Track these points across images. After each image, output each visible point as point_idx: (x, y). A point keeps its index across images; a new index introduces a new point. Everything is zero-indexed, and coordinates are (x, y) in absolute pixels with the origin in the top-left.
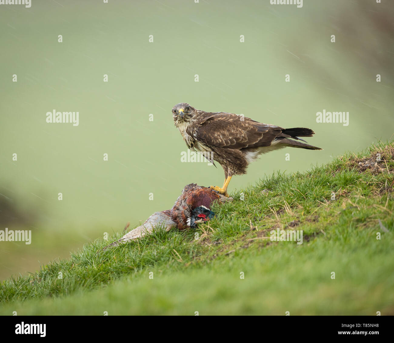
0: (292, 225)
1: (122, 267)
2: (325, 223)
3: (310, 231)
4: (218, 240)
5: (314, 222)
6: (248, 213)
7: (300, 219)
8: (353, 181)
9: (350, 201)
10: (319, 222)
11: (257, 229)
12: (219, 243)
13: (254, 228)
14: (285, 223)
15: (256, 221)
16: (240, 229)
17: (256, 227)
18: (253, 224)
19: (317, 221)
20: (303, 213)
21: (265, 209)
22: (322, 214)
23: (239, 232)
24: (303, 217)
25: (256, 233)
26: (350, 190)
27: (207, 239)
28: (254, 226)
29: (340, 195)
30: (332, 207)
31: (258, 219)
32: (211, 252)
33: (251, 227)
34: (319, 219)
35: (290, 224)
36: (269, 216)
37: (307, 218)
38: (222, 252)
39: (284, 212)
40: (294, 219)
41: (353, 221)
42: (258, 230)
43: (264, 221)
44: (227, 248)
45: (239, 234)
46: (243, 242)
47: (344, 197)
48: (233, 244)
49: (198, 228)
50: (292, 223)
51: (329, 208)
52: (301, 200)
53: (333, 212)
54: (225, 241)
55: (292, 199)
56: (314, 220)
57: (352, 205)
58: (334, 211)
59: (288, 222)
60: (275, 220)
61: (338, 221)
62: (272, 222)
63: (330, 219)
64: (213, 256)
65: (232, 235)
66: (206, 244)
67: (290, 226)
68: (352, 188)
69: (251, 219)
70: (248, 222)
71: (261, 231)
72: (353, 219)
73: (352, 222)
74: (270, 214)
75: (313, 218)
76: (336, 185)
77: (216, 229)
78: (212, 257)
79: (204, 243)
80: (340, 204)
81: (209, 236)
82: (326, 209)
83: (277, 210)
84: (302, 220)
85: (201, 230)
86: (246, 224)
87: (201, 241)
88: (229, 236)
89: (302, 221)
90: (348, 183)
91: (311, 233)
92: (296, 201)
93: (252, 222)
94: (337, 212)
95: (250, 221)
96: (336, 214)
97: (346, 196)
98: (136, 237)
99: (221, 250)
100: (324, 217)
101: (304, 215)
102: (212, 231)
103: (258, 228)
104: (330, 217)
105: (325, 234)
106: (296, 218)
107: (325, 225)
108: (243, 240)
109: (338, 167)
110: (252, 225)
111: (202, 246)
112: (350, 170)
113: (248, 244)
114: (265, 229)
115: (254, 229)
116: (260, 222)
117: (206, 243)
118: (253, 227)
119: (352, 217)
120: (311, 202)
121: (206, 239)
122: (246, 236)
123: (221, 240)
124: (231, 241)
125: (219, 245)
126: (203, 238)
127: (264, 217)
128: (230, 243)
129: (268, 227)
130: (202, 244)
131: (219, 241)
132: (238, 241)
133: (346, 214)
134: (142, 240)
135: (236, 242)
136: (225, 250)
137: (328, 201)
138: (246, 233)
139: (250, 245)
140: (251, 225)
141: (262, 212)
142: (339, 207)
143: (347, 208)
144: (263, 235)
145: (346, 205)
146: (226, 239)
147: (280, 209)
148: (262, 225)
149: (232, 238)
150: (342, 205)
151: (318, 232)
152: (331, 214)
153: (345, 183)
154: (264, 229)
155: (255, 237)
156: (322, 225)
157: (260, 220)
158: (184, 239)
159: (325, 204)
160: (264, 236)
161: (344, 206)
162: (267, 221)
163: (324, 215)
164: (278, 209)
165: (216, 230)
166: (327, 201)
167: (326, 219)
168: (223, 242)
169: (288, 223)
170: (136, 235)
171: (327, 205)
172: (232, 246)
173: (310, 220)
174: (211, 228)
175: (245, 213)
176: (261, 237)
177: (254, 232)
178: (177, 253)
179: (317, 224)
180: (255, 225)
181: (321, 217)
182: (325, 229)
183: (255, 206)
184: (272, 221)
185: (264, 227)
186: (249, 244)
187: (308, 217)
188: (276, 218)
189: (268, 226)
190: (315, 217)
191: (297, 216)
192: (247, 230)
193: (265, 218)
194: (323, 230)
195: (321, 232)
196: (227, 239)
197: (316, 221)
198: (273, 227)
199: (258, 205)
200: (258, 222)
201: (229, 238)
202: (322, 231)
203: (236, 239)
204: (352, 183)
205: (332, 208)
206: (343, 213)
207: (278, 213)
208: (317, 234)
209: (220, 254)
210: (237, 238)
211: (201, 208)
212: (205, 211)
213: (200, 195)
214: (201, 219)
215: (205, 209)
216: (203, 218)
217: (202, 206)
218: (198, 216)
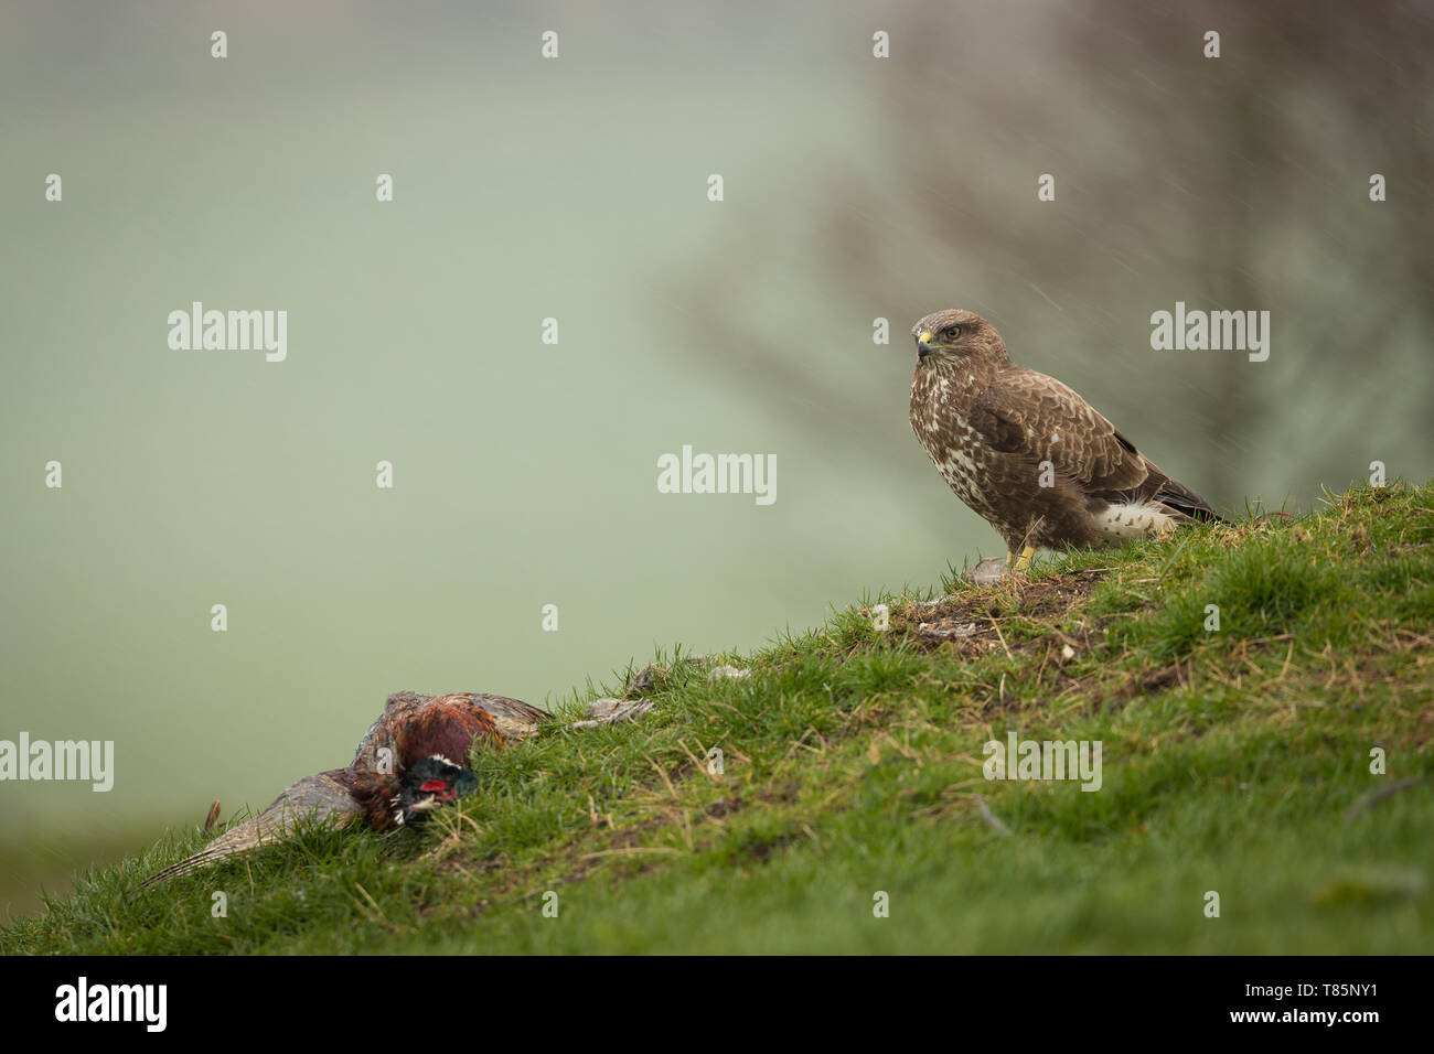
0: (718, 812)
1: (203, 937)
2: (818, 806)
3: (770, 829)
4: (491, 858)
5: (783, 804)
6: (581, 775)
7: (743, 794)
8: (903, 677)
9: (892, 742)
10: (799, 801)
11: (611, 825)
12: (497, 867)
13: (601, 820)
14: (697, 807)
15: (607, 798)
16: (560, 825)
17: (609, 817)
18: (599, 808)
19: (795, 801)
20: (748, 776)
21: (636, 763)
22: (808, 779)
23: (556, 832)
24: (751, 787)
25: (608, 835)
26: (893, 707)
27: (459, 852)
28: (602, 815)
29: (860, 722)
30: (839, 756)
31: (614, 794)
32: (472, 892)
33: (594, 817)
34: (800, 794)
35: (710, 809)
36: (649, 787)
37: (763, 791)
38: (503, 892)
39: (691, 773)
40: (722, 793)
41: (902, 799)
42: (615, 826)
43: (632, 800)
44: (521, 881)
45: (555, 839)
46: (569, 863)
47: (876, 727)
48: (538, 870)
49: (432, 820)
50: (716, 806)
51: (828, 761)
52: (744, 737)
53: (843, 773)
54: (513, 860)
55: (718, 733)
56: (784, 798)
57: (898, 752)
58: (845, 769)
59: (703, 802)
60: (666, 796)
61: (856, 799)
62: (657, 803)
63: (833, 793)
64: (479, 904)
65: (536, 842)
66: (457, 870)
67: (709, 814)
68: (899, 699)
69: (593, 795)
70: (584, 803)
71: (624, 830)
72: (901, 793)
73: (897, 803)
74: (651, 778)
75: (780, 790)
76: (851, 692)
77: (487, 824)
78: (476, 909)
79: (451, 866)
80: (862, 749)
81: (463, 845)
82: (820, 763)
83: (672, 766)
84: (746, 796)
85: (441, 827)
86: (580, 810)
87: (442, 861)
88: (525, 845)
89: (749, 799)
90: (886, 684)
91: (774, 837)
92: (727, 738)
93: (595, 802)
94: (853, 772)
95: (591, 798)
96: (850, 779)
97: (881, 725)
98: (244, 848)
99: (503, 887)
100: (814, 789)
101: (754, 780)
102: (474, 830)
103: (613, 820)
104: (834, 787)
105: (815, 837)
106: (728, 789)
107: (817, 813)
108: (569, 857)
109: (856, 636)
110: (596, 811)
111: (444, 874)
112: (893, 646)
113: (583, 870)
114: (636, 822)
115: (603, 824)
116: (619, 802)
117: (457, 865)
118: (599, 817)
119: (899, 788)
120: (774, 743)
121: (456, 853)
122: (576, 846)
123: (503, 858)
124: (531, 860)
125: (495, 871)
126: (448, 850)
127: (632, 787)
128: (528, 864)
129: (645, 818)
130: (445, 868)
131: (497, 862)
132: (552, 860)
133: (882, 780)
134: (261, 857)
135: (548, 862)
136: (513, 888)
137: (826, 740)
138: (576, 835)
139: (590, 872)
140: (592, 810)
141: (627, 772)
142: (861, 758)
143: (886, 762)
144: (627, 843)
145: (881, 752)
146: (515, 852)
147: (683, 762)
148: (627, 813)
149: (534, 850)
150: (868, 753)
151: (794, 831)
152: (835, 780)
153: (877, 686)
154: (631, 825)
155: (604, 848)
156: (806, 812)
157: (620, 798)
158: (389, 855)
159: (816, 750)
160: (632, 845)
161: (874, 756)
162: (640, 800)
163: (815, 780)
164: (674, 764)
165: (486, 827)
166: (822, 739)
167: (819, 793)
168: (509, 862)
169: (706, 805)
170: (244, 842)
171: (823, 752)
172: (537, 874)
173: (771, 796)
174: (471, 821)
175: (568, 778)
176: (624, 847)
177: (602, 833)
178: (368, 897)
179: (792, 809)
180: (604, 811)
181: (805, 788)
182: (818, 825)
183: (604, 753)
184: (655, 799)
185: (633, 818)
186: (588, 867)
187: (764, 787)
188: (667, 788)
189: (644, 814)
190: (788, 787)
191: (732, 784)
192: (583, 825)
193: (634, 790)
194: (812, 828)
195: (803, 833)
196: (520, 852)
197: (790, 800)
198: (659, 818)
199: (615, 753)
200: (613, 802)
201: (528, 850)
202: (807, 829)
203: (547, 855)
204: (899, 686)
205: (839, 760)
206: (872, 773)
207: (674, 775)
208: (793, 837)
209: (499, 898)
210: (552, 850)
211: (433, 762)
212: (446, 770)
213: (430, 724)
214: (433, 796)
215: (445, 765)
216: (437, 793)
217: (437, 757)
218: (422, 788)
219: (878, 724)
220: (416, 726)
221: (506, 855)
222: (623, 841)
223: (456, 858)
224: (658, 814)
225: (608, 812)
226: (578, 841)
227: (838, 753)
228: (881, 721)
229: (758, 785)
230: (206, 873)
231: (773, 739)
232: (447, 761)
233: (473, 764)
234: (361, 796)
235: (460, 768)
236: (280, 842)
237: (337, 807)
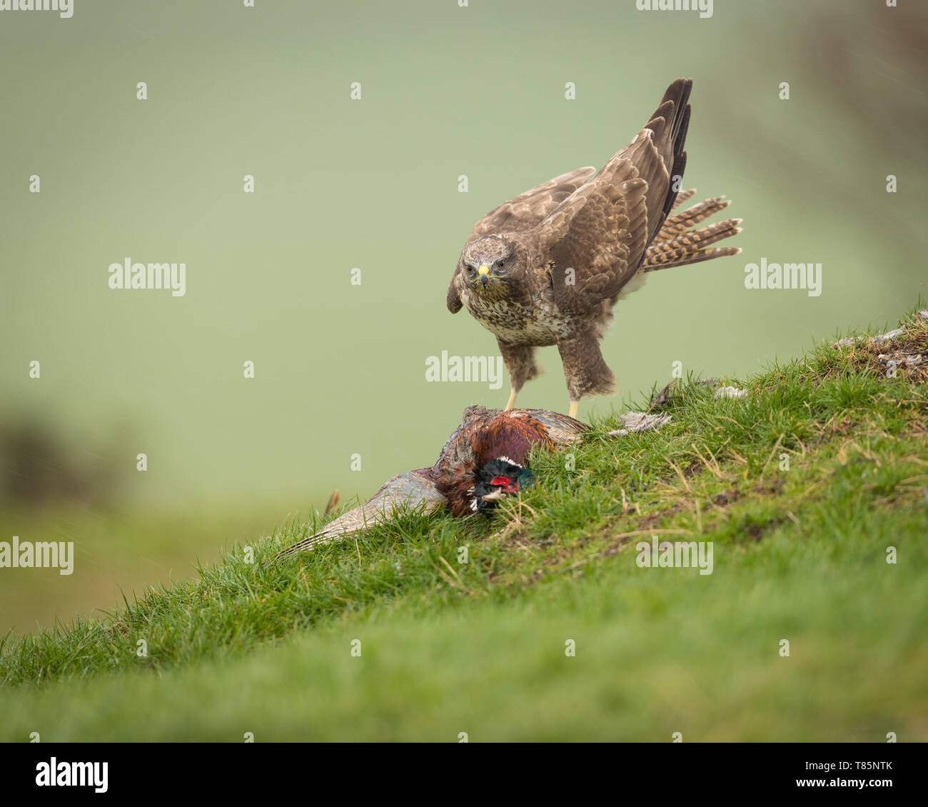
0: (722, 501)
1: (320, 599)
2: (799, 497)
3: (762, 514)
4: (546, 537)
5: (772, 495)
6: (616, 473)
7: (740, 488)
8: (865, 397)
9: (857, 447)
10: (784, 493)
11: (639, 511)
12: (550, 544)
13: (630, 508)
14: (705, 497)
15: (635, 490)
16: (599, 512)
17: (637, 506)
18: (629, 499)
19: (781, 493)
20: (745, 473)
21: (658, 463)
22: (792, 476)
23: (595, 517)
24: (747, 482)
25: (636, 519)
26: (857, 420)
27: (520, 532)
28: (631, 504)
29: (832, 431)
30: (815, 458)
31: (641, 487)
32: (530, 563)
33: (625, 505)
34: (785, 487)
35: (716, 500)
36: (668, 481)
37: (756, 485)
38: (555, 564)
39: (701, 471)
40: (725, 487)
41: (865, 491)
42: (642, 513)
43: (655, 492)
44: (568, 555)
45: (595, 522)
46: (605, 541)
47: (844, 435)
48: (582, 546)
49: (499, 508)
50: (720, 497)
51: (808, 462)
52: (741, 443)
53: (818, 471)
54: (562, 538)
55: (721, 440)
56: (773, 491)
57: (862, 455)
58: (821, 469)
59: (710, 494)
60: (681, 489)
61: (829, 491)
62: (674, 494)
63: (811, 487)
64: (536, 573)
65: (580, 525)
66: (518, 546)
67: (715, 503)
68: (862, 414)
69: (625, 488)
70: (618, 495)
71: (648, 516)
72: (863, 487)
73: (861, 495)
74: (670, 475)
75: (770, 485)
76: (825, 408)
77: (542, 511)
78: (533, 577)
79: (514, 543)
80: (833, 452)
81: (524, 527)
82: (800, 464)
83: (686, 466)
84: (743, 489)
85: (507, 513)
86: (614, 500)
87: (507, 539)
88: (572, 527)
89: (745, 492)
90: (851, 403)
91: (765, 521)
92: (729, 444)
93: (626, 494)
94: (826, 471)
95: (623, 491)
96: (824, 476)
97: (848, 434)
98: (354, 529)
99: (554, 560)
100: (796, 484)
101: (749, 477)
102: (531, 515)
103: (640, 508)
104: (811, 483)
105: (797, 521)
106: (730, 484)
107: (799, 503)
108: (606, 537)
109: (828, 366)
110: (627, 501)
111: (509, 549)
112: (858, 372)
113: (616, 547)
114: (658, 509)
115: (632, 511)
116: (645, 494)
117: (518, 543)
118: (629, 505)
119: (862, 483)
120: (765, 447)
121: (518, 533)
122: (612, 528)
123: (554, 537)
124: (576, 539)
125: (548, 547)
126: (512, 531)
127: (655, 482)
128: (574, 543)
129: (665, 506)
130: (509, 545)
131: (550, 540)
132: (593, 538)
133: (848, 476)
134: (367, 536)
135: (589, 540)
136: (562, 560)
137: (806, 446)
138: (611, 519)
139: (622, 548)
140: (624, 500)
141: (651, 470)
142: (833, 459)
143: (852, 463)
144: (651, 526)
145: (849, 455)
146: (564, 533)
147: (694, 463)
148: (651, 502)
149: (578, 531)
150: (838, 455)
151: (781, 517)
152: (812, 477)
153: (845, 403)
154: (654, 511)
155: (632, 530)
156: (790, 501)
157: (645, 490)
158: (466, 535)
159: (798, 454)
160: (655, 527)
161: (842, 457)
162: (661, 492)
163: (797, 477)
164: (687, 464)
165: (541, 513)
166: (803, 446)
167: (800, 487)
168: (559, 540)
169: (712, 496)
170: (354, 524)
171: (803, 455)
172: (580, 549)
173: (763, 489)
174: (530, 509)
175: (607, 475)
176: (648, 529)
177: (631, 518)
178: (450, 568)
179: (780, 499)
180: (633, 501)
181: (789, 482)
182: (799, 512)
183: (633, 456)
184: (672, 491)
185: (656, 506)
186: (620, 545)
187: (757, 482)
188: (682, 483)
189: (663, 503)
190: (776, 482)
191: (732, 480)
192: (617, 512)
193: (656, 484)
194: (794, 514)
195: (788, 518)
196: (568, 533)
197: (777, 492)
198: (676, 506)
199: (641, 455)
200: (639, 494)
201: (573, 531)
202: (791, 515)
203: (589, 535)
204: (863, 403)
205: (815, 461)
206: (840, 472)
207: (687, 472)
208: (781, 522)
209: (552, 568)
210: (592, 531)
211: (501, 462)
212: (511, 469)
213: (499, 432)
214: (500, 488)
215: (510, 465)
216: (503, 487)
217: (503, 459)
218: (492, 482)
219: (846, 433)
220: (489, 434)
221: (556, 535)
222: (648, 524)
223: (518, 536)
224: (675, 503)
225: (636, 502)
226: (612, 523)
227: (815, 455)
228: (848, 431)
229: (752, 481)
230: (324, 549)
231: (764, 445)
232: (511, 462)
233: (530, 464)
234: (444, 488)
235: (521, 467)
236: (381, 525)
237: (426, 497)
